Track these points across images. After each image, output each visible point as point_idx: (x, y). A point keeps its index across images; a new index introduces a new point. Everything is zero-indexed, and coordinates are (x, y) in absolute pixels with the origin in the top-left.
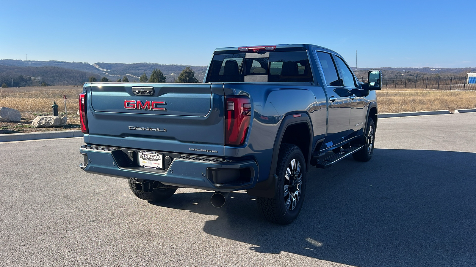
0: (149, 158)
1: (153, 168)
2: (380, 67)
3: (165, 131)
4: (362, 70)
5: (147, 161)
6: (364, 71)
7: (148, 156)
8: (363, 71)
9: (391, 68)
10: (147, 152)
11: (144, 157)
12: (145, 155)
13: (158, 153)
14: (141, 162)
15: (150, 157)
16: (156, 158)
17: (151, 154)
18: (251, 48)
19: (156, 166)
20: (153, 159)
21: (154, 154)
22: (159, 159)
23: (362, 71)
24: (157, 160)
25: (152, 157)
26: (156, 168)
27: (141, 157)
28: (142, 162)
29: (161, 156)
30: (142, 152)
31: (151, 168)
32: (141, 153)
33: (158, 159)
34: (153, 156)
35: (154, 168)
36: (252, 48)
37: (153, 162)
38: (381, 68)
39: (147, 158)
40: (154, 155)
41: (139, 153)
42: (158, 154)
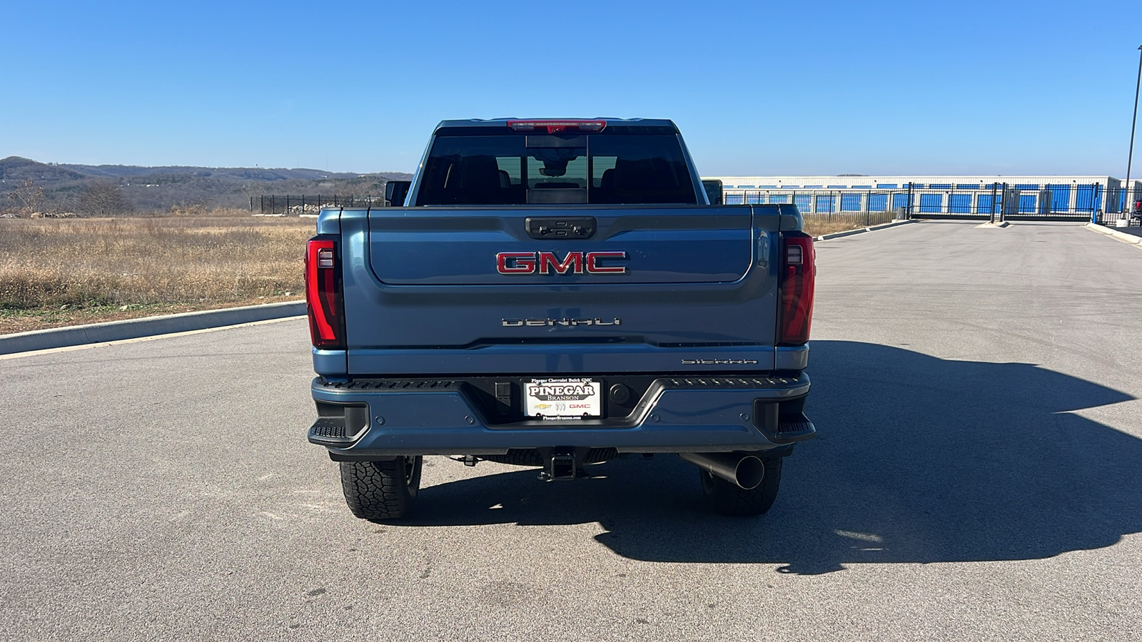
0: (557, 393)
1: (571, 418)
2: (378, 172)
3: (617, 322)
4: (340, 178)
5: (553, 403)
6: (344, 180)
7: (557, 389)
8: (342, 180)
9: (403, 174)
10: (553, 381)
11: (542, 393)
12: (546, 388)
13: (588, 380)
14: (533, 406)
15: (563, 391)
16: (581, 393)
17: (565, 385)
18: (541, 124)
19: (581, 412)
20: (572, 395)
21: (576, 384)
22: (590, 395)
23: (338, 180)
24: (582, 397)
25: (569, 390)
26: (580, 418)
27: (533, 394)
28: (536, 407)
29: (597, 386)
30: (538, 381)
31: (565, 418)
32: (534, 385)
33: (586, 393)
34: (571, 388)
35: (573, 417)
36: (545, 124)
37: (568, 403)
38: (380, 173)
39: (553, 394)
40: (574, 385)
41: (528, 385)
42: (588, 383)
